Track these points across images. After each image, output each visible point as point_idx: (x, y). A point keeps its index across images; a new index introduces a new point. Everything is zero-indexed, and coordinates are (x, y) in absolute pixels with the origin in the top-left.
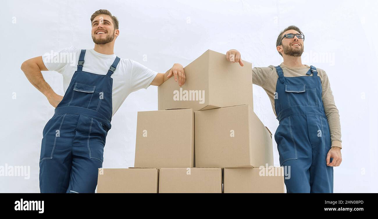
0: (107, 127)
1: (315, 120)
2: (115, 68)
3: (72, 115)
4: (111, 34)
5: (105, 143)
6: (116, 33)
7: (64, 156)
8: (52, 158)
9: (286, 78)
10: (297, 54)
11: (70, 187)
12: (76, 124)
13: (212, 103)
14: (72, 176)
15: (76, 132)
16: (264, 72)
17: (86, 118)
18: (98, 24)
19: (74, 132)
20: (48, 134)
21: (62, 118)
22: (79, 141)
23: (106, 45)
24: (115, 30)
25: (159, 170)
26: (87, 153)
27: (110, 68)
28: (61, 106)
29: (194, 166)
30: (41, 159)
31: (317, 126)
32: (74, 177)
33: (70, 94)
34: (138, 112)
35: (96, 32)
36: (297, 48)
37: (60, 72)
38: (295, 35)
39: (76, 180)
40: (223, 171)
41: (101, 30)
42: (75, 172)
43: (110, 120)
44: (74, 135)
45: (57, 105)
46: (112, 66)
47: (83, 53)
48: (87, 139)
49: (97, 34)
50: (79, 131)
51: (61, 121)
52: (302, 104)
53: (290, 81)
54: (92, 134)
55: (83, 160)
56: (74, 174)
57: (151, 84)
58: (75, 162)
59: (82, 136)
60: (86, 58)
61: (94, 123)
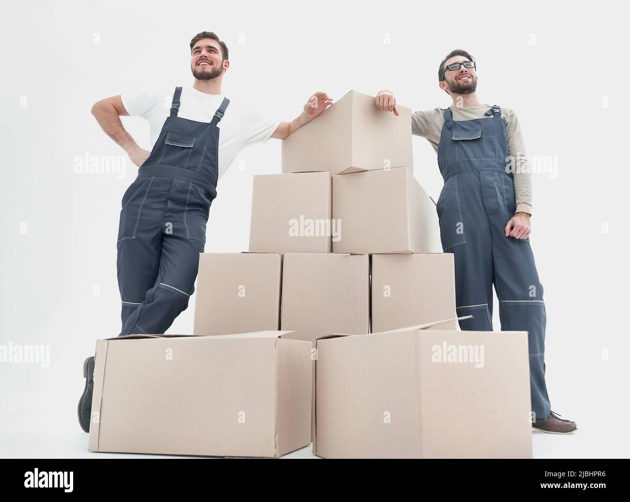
0: (212, 196)
1: (492, 178)
2: (223, 114)
3: (163, 178)
4: (218, 66)
5: (208, 216)
6: (225, 66)
7: (152, 235)
8: (134, 238)
9: (454, 123)
10: (467, 91)
11: (159, 278)
12: (169, 191)
13: (357, 164)
14: (162, 263)
15: (169, 201)
16: (428, 118)
17: (182, 182)
18: (200, 52)
19: (166, 202)
20: (128, 205)
21: (149, 182)
22: (172, 215)
23: (211, 81)
24: (223, 61)
25: (283, 256)
26: (183, 231)
27: (216, 114)
28: (148, 166)
29: (332, 251)
30: (119, 238)
31: (495, 188)
32: (166, 264)
33: (160, 148)
34: (255, 176)
35: (198, 63)
36: (467, 82)
37: (146, 118)
38: (461, 64)
39: (168, 268)
40: (370, 257)
41: (204, 60)
42: (166, 256)
43: (215, 185)
44: (165, 206)
45: (142, 164)
46: (218, 111)
47: (178, 92)
48: (183, 211)
49: (199, 65)
50: (173, 200)
51: (147, 186)
52: (475, 156)
53: (459, 126)
54: (190, 205)
55: (177, 241)
56: (164, 260)
57: (272, 136)
58: (166, 243)
59: (177, 207)
60: (183, 99)
61: (193, 189)
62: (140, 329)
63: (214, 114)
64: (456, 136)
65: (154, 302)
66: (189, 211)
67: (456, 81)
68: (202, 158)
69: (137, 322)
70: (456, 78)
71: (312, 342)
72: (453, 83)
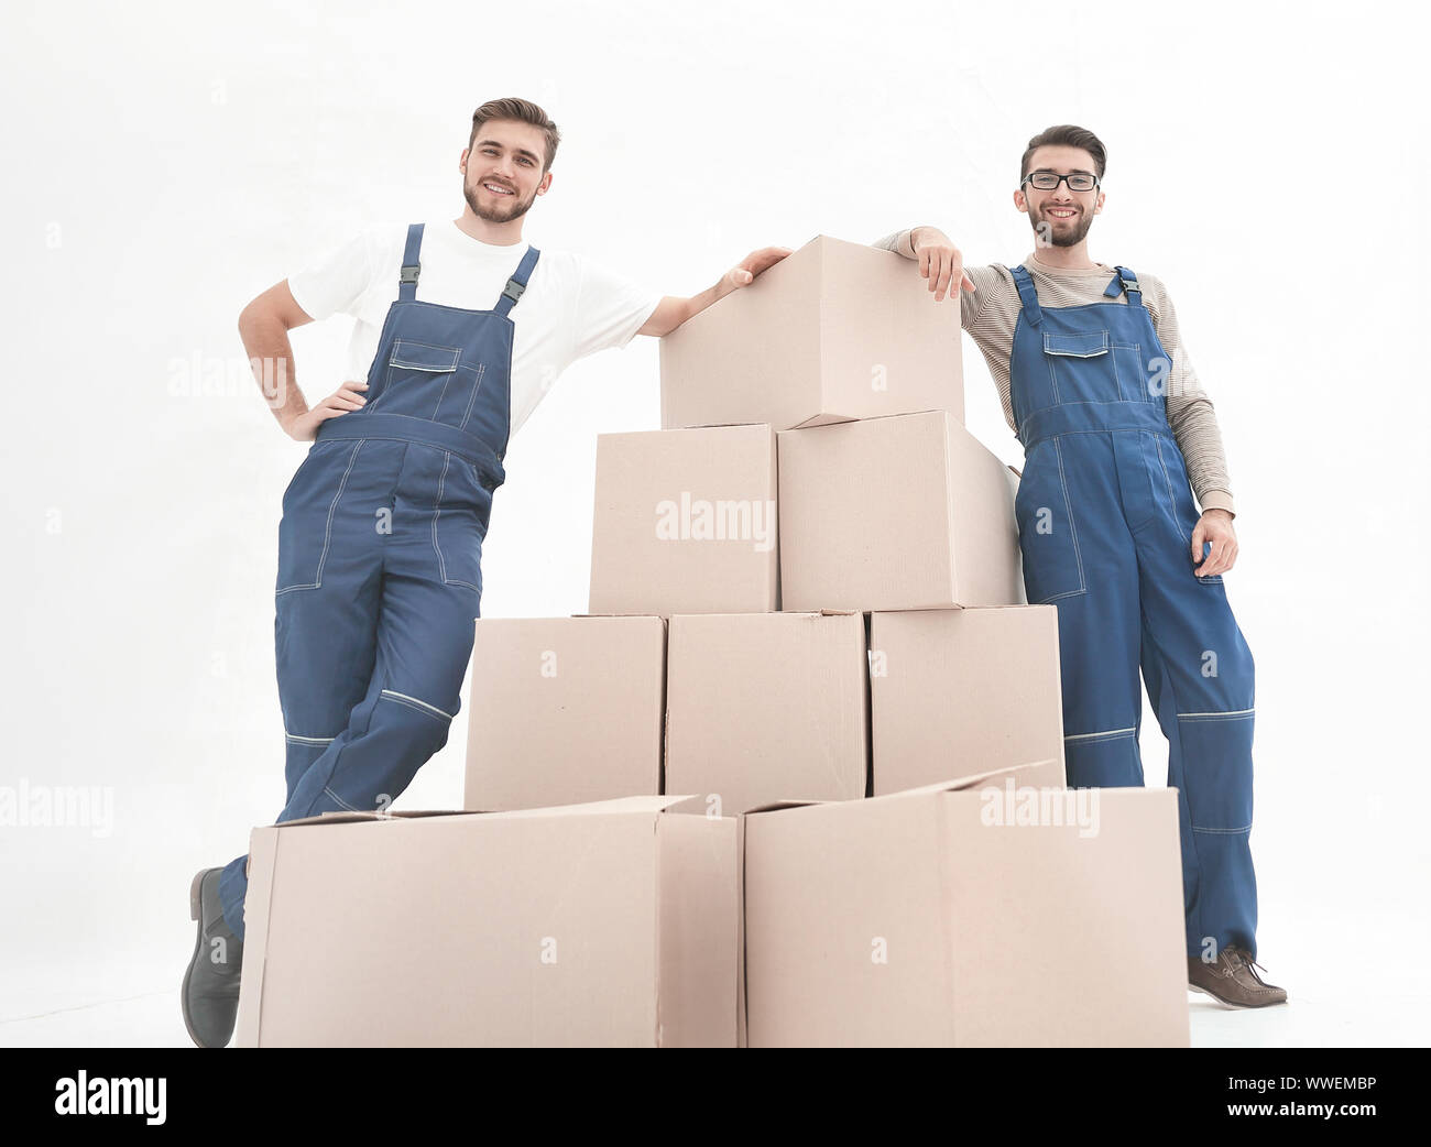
0: (493, 479)
1: (1138, 447)
2: (524, 287)
3: (384, 444)
7: (360, 578)
8: (318, 585)
9: (1044, 312)
11: (379, 678)
12: (397, 475)
13: (832, 407)
14: (385, 641)
15: (397, 499)
17: (429, 452)
18: (496, 155)
19: (390, 499)
20: (300, 508)
21: (350, 452)
22: (406, 529)
25: (667, 621)
26: (433, 566)
27: (508, 289)
29: (779, 608)
30: (281, 584)
32: (394, 645)
34: (600, 437)
35: (485, 183)
38: (1061, 177)
39: (400, 654)
40: (867, 618)
42: (393, 626)
43: (503, 454)
46: (512, 280)
47: (415, 237)
48: (429, 519)
49: (485, 186)
50: (407, 494)
52: (1099, 396)
53: (1057, 322)
54: (446, 504)
55: (421, 589)
56: (390, 635)
57: (640, 331)
58: (392, 594)
60: (426, 254)
61: (452, 467)
62: (336, 798)
63: (502, 288)
64: (1052, 347)
65: (369, 735)
68: (473, 394)
69: (328, 781)
71: (734, 820)
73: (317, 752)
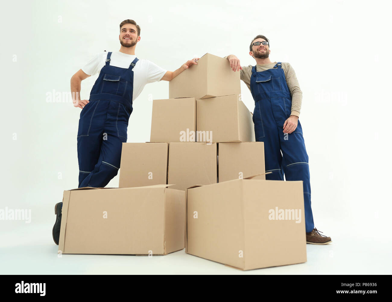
2: (135, 64)
3: (105, 101)
4: (134, 40)
6: (138, 39)
7: (98, 134)
8: (88, 135)
9: (257, 72)
10: (263, 57)
11: (101, 158)
12: (108, 108)
17: (115, 103)
18: (125, 31)
19: (106, 115)
21: (97, 103)
22: (110, 122)
23: (131, 48)
24: (137, 37)
25: (169, 144)
26: (115, 132)
27: (131, 64)
32: (105, 149)
34: (153, 100)
35: (124, 38)
36: (263, 52)
38: (261, 43)
39: (107, 153)
41: (128, 36)
44: (106, 117)
47: (109, 54)
50: (110, 114)
52: (268, 90)
53: (261, 75)
54: (119, 117)
55: (112, 137)
59: (112, 118)
61: (121, 107)
64: (258, 80)
65: (99, 172)
66: (119, 120)
67: (257, 51)
69: (89, 183)
70: (257, 50)
71: (185, 190)
72: (256, 52)
73: (87, 175)
